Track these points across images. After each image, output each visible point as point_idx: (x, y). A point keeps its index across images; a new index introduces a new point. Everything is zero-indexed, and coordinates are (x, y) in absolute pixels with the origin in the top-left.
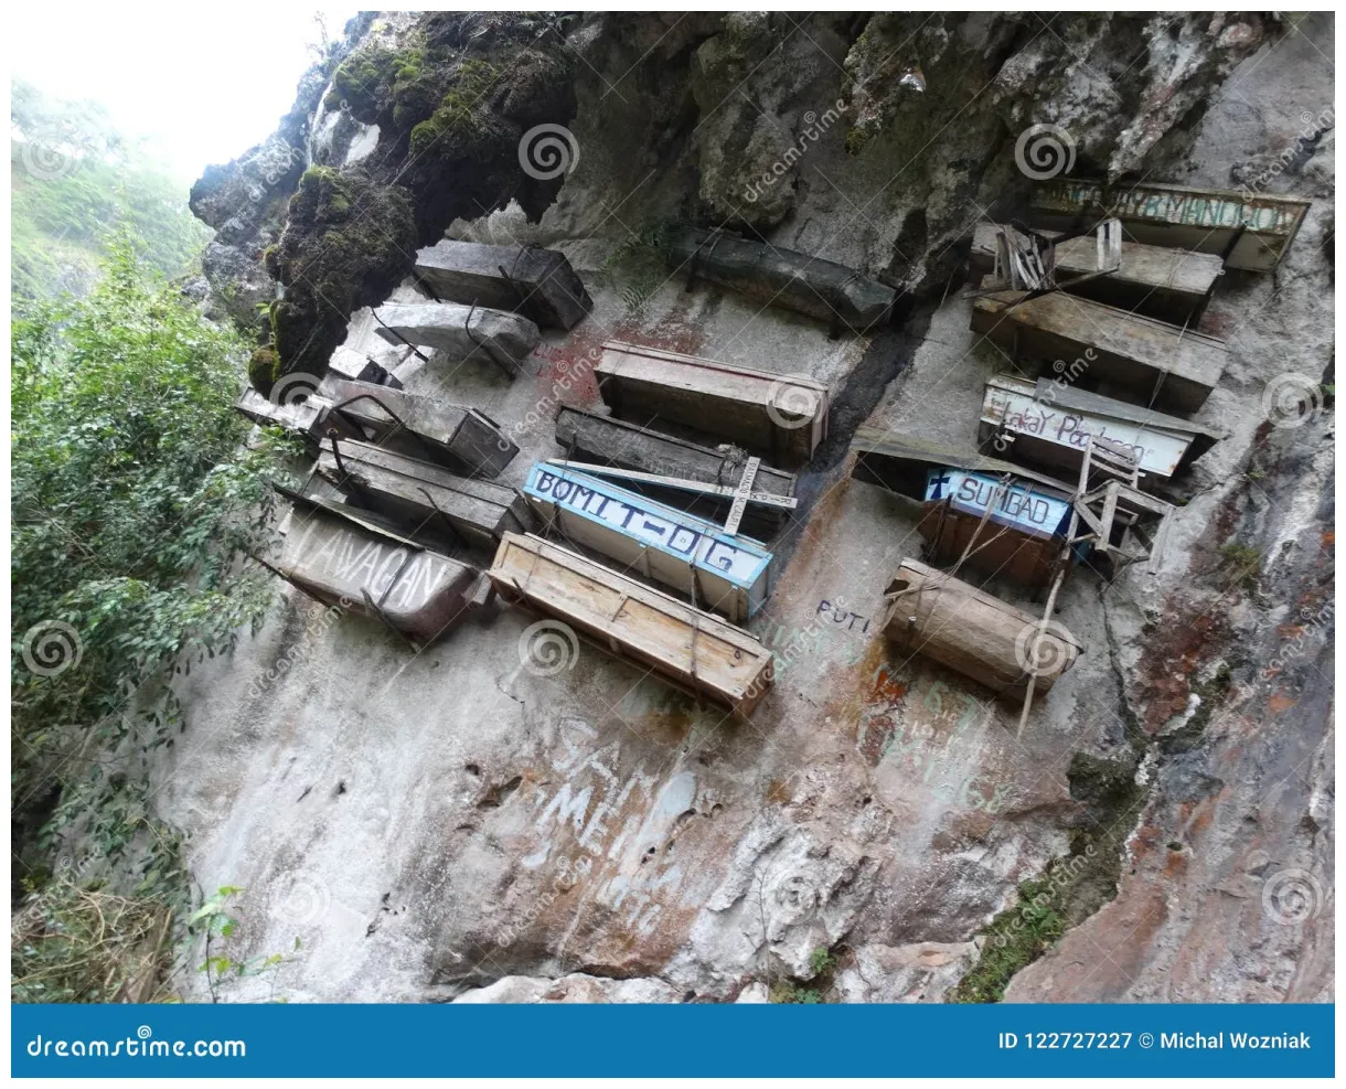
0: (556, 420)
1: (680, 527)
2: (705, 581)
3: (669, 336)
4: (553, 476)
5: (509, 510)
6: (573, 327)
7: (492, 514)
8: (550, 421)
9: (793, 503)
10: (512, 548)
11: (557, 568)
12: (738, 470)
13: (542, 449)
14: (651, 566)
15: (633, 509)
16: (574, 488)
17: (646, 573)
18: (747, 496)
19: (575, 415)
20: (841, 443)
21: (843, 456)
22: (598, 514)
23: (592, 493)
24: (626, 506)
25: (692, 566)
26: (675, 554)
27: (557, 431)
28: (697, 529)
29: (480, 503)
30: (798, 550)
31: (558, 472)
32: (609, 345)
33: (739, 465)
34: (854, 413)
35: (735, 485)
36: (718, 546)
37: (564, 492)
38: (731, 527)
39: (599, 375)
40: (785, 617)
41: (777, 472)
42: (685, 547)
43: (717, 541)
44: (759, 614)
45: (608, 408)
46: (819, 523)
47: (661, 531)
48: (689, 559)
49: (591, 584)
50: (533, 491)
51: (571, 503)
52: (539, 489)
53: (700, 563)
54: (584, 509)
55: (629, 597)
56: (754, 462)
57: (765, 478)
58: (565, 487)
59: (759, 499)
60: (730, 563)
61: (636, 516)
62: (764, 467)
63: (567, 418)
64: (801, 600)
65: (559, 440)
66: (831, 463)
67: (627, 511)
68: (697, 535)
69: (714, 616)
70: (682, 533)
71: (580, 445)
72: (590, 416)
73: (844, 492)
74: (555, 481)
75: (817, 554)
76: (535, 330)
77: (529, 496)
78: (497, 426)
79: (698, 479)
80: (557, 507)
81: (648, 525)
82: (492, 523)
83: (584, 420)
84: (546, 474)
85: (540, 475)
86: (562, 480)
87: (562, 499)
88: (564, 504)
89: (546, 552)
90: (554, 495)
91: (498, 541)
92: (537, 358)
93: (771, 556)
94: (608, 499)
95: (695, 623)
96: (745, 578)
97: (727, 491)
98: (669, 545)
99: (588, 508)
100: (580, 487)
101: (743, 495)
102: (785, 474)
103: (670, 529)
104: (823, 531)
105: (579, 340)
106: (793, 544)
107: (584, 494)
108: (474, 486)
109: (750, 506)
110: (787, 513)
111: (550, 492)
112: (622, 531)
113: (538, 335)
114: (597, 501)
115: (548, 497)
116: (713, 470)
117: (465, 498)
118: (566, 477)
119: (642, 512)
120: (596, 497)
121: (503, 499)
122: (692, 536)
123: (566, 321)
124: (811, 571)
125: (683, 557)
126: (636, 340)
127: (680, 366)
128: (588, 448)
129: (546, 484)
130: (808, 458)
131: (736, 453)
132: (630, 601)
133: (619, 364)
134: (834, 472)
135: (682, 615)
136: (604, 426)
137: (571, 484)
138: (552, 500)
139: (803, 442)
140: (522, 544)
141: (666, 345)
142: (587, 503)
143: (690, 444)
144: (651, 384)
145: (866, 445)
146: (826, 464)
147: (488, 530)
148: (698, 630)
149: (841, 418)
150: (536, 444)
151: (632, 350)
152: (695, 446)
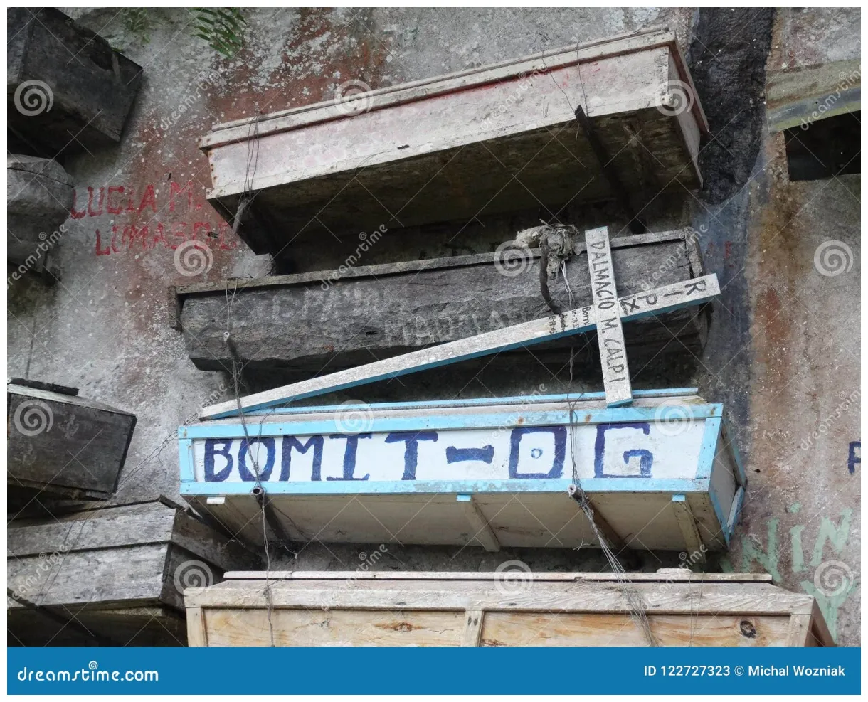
0: (179, 329)
1: (518, 432)
2: (613, 513)
3: (317, 67)
4: (227, 441)
5: (172, 546)
6: (125, 129)
7: (143, 568)
8: (165, 333)
9: (711, 286)
10: (213, 617)
11: (320, 618)
12: (576, 268)
13: (174, 394)
14: (493, 529)
15: (411, 437)
16: (279, 445)
17: (490, 546)
18: (617, 312)
19: (211, 302)
20: (740, 126)
21: (755, 149)
22: (348, 476)
23: (317, 439)
24: (394, 436)
25: (577, 497)
26: (535, 486)
27: (191, 347)
28: (552, 419)
29: (109, 558)
30: (758, 367)
31: (231, 428)
32: (215, 138)
33: (572, 258)
34: (739, 56)
35: (583, 300)
36: (609, 434)
37: (263, 463)
38: (617, 384)
39: (224, 206)
40: (794, 509)
41: (652, 237)
42: (546, 464)
43: (602, 427)
44: (743, 523)
45: (265, 258)
46: (772, 298)
47: (486, 454)
48: (564, 483)
49: (399, 618)
50: (201, 487)
51: (285, 476)
52: (210, 477)
53: (590, 483)
54: (316, 477)
55: (486, 611)
56: (597, 239)
57: (633, 261)
58: (260, 451)
59: (644, 307)
60: (647, 457)
61: (423, 446)
62: (620, 241)
63: (197, 317)
64: (808, 460)
65: (202, 364)
66: (739, 173)
67: (401, 446)
68: (559, 431)
69: (664, 573)
70: (527, 440)
71: (245, 353)
72: (242, 291)
73: (789, 216)
74: (235, 449)
75: (797, 359)
76: (58, 173)
77: (197, 501)
78: (72, 392)
79: (506, 320)
80: (261, 498)
81: (454, 455)
82: (152, 587)
83: (235, 303)
84: (210, 442)
85: (201, 449)
86: (247, 441)
87: (265, 476)
88: (273, 486)
89: (285, 594)
90: (246, 476)
91: (181, 615)
92: (82, 222)
93: (719, 408)
94: (353, 439)
95: (637, 605)
96: (692, 473)
97: (574, 320)
98: (514, 474)
99: (324, 475)
100: (289, 440)
101: (609, 314)
102: (667, 235)
103: (501, 443)
104: (785, 307)
105: (146, 152)
106: (744, 359)
107: (302, 449)
108: (80, 529)
109: (632, 328)
110: (705, 307)
111: (235, 473)
112: (410, 487)
113: (66, 177)
114: (334, 451)
115: (236, 485)
116: (530, 290)
117: (75, 559)
118: (253, 431)
119: (431, 435)
120: (327, 442)
121: (151, 530)
122: (550, 437)
123: (108, 127)
124: (799, 396)
125: (552, 485)
126: (260, 104)
127: (371, 119)
128: (266, 353)
129: (220, 463)
130: (694, 183)
131: (556, 238)
132: (491, 618)
133: (252, 166)
134: (753, 184)
135: (605, 600)
136: (276, 299)
137: (268, 441)
138: (247, 488)
139: (673, 158)
140: (229, 601)
141: (318, 89)
142: (317, 465)
143: (459, 259)
144: (332, 178)
145: (796, 112)
146: (731, 178)
147: (151, 603)
148: (649, 614)
149: (718, 76)
150: (157, 390)
151: (263, 128)
152: (472, 259)
